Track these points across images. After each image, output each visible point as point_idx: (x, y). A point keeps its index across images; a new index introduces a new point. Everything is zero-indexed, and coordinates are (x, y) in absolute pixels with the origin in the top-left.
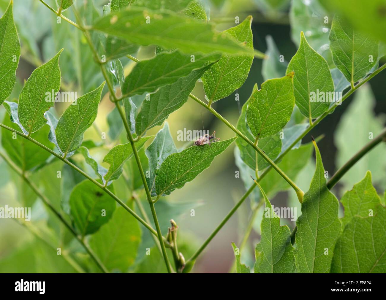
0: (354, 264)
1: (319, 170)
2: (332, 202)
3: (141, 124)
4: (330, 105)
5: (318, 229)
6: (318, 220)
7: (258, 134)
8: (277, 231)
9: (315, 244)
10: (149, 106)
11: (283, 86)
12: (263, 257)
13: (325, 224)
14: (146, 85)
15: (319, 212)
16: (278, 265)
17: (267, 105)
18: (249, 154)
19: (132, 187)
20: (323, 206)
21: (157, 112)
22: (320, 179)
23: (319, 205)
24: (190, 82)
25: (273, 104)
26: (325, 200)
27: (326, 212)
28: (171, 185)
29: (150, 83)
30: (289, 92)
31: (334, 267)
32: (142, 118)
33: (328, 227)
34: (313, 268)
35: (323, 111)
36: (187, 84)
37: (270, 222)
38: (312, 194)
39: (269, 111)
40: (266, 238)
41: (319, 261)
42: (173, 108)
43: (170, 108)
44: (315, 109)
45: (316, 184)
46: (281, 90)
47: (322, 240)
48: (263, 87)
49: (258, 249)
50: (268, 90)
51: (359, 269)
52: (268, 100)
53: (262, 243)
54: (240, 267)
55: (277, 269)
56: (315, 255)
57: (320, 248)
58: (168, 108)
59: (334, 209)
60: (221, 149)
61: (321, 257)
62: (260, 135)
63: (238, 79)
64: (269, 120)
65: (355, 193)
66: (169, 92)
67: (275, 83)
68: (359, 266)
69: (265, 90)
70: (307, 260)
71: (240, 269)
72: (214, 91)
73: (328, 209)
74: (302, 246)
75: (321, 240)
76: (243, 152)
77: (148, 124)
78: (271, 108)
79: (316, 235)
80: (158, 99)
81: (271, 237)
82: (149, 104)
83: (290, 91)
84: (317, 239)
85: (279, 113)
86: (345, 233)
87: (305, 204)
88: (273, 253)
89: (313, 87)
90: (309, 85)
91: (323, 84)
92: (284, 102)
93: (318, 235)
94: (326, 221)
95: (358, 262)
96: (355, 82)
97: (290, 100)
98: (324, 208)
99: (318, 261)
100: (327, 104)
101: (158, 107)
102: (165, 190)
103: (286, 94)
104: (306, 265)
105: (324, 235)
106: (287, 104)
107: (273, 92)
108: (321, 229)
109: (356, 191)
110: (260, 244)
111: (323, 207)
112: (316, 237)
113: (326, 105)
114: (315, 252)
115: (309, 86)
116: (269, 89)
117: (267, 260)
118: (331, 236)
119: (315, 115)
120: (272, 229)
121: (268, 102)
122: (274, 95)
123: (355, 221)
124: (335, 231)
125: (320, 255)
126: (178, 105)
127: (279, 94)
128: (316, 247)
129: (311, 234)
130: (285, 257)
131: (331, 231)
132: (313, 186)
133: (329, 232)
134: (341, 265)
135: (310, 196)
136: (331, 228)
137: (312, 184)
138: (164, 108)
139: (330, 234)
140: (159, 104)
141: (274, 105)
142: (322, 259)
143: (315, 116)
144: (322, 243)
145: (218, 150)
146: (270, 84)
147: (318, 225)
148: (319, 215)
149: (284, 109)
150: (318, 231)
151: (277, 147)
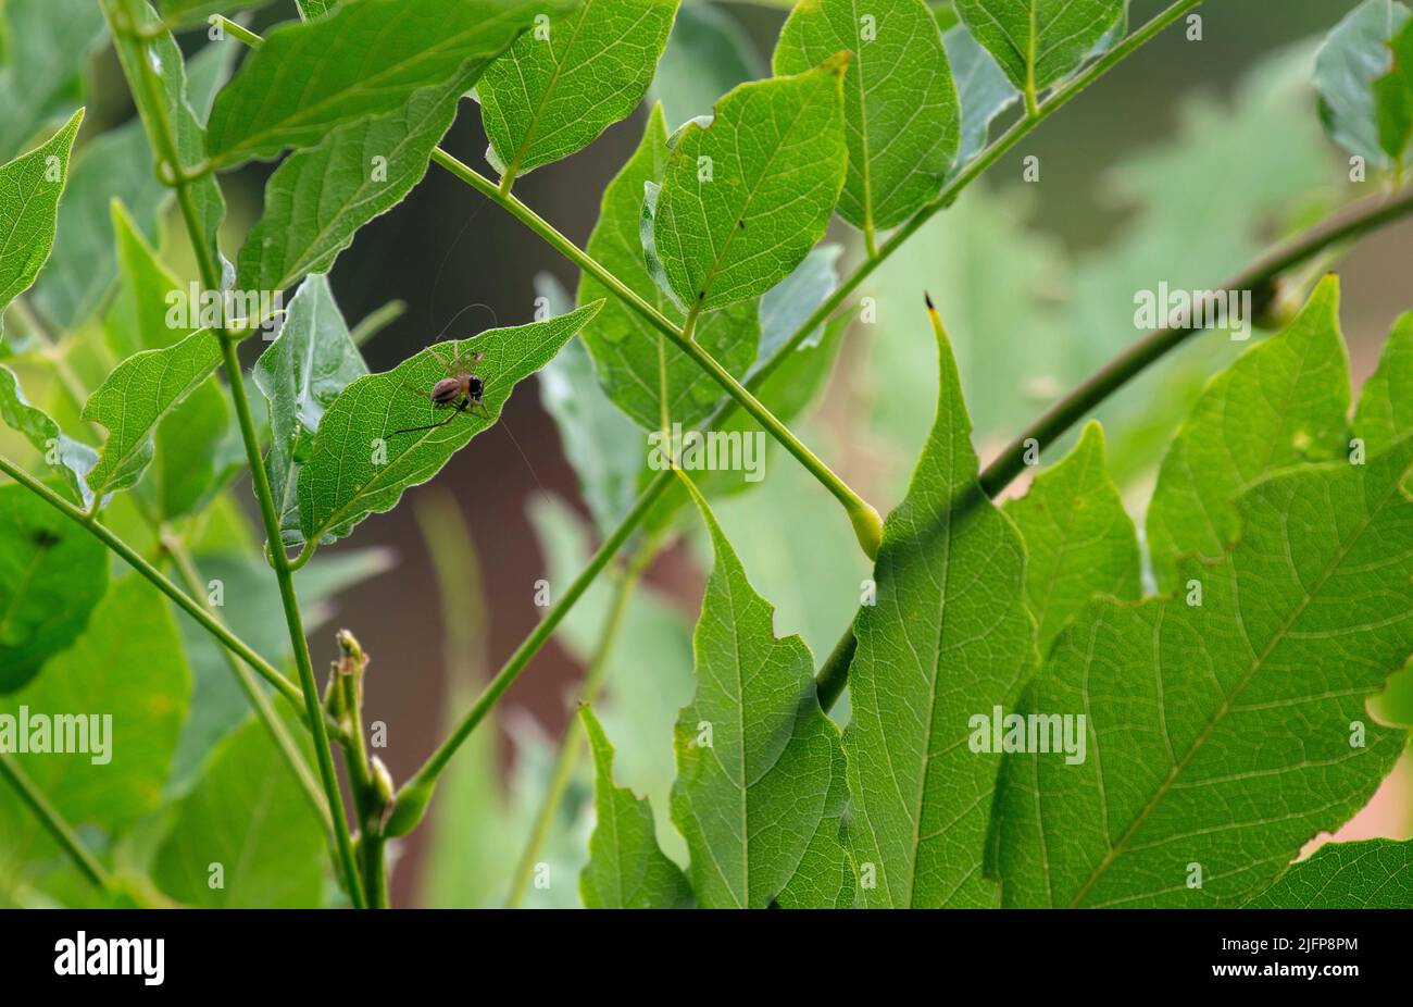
0: (1083, 782)
1: (951, 421)
2: (1001, 544)
3: (259, 268)
4: (945, 179)
5: (940, 648)
6: (941, 613)
7: (698, 295)
8: (759, 658)
9: (931, 705)
10: (291, 198)
11: (805, 107)
12: (707, 758)
13: (968, 628)
14: (295, 119)
15: (947, 582)
16: (769, 789)
17: (738, 182)
18: (631, 373)
19: (156, 511)
20: (964, 559)
21: (317, 222)
22: (952, 457)
23: (946, 553)
24: (440, 103)
25: (761, 180)
26: (971, 538)
27: (975, 581)
28: (357, 498)
29: (311, 112)
30: (826, 129)
31: (1006, 792)
32: (266, 244)
33: (981, 637)
34: (920, 796)
35: (918, 200)
36: (427, 112)
37: (734, 623)
38: (920, 513)
39: (744, 204)
40: (717, 686)
41: (945, 771)
42: (373, 204)
43: (362, 206)
44: (885, 197)
45: (935, 474)
46: (795, 122)
47: (956, 690)
48: (722, 114)
49: (683, 727)
50: (740, 122)
51: (1103, 802)
52: (742, 160)
53: (699, 703)
54: (612, 799)
55: (765, 803)
56: (930, 745)
57: (949, 719)
58: (356, 205)
59: (1004, 571)
60: (542, 350)
61: (952, 754)
62: (705, 296)
63: (618, 87)
64: (745, 239)
65: (1040, 507)
66: (362, 146)
67: (771, 98)
68: (1105, 788)
69: (731, 125)
70: (897, 766)
71: (613, 806)
72: (528, 131)
73: (982, 571)
74: (874, 710)
75: (952, 688)
76: (610, 365)
77: (285, 268)
78: (754, 192)
79: (935, 671)
80: (325, 169)
81: (739, 679)
82: (289, 192)
83: (829, 127)
84: (936, 686)
85: (782, 211)
86: (1052, 664)
87: (890, 553)
88: (745, 743)
89: (878, 112)
90: (866, 100)
91: (917, 99)
92: (804, 167)
93: (942, 670)
94: (974, 617)
95: (1099, 773)
96: (1042, 90)
97: (829, 159)
98: (966, 567)
99: (940, 767)
100: (935, 174)
101: (323, 203)
102: (333, 519)
103: (814, 138)
104: (890, 785)
105: (963, 669)
106: (814, 178)
107: (762, 130)
108: (952, 647)
109: (1043, 499)
110: (693, 709)
111: (961, 563)
112: (934, 679)
113: (931, 177)
114: (927, 733)
115: (863, 106)
116: (745, 119)
117: (722, 767)
118: (993, 675)
119: (888, 217)
120: (739, 652)
121: (742, 172)
122: (765, 142)
123: (1095, 617)
124: (1009, 654)
125: (949, 744)
126: (389, 191)
127: (785, 138)
128: (933, 714)
129: (912, 667)
130: (796, 756)
131: (991, 656)
132: (924, 483)
133: (985, 657)
134: (1035, 785)
135: (912, 521)
136: (993, 644)
137: (918, 474)
138: (343, 205)
139: (990, 664)
140: (327, 189)
141: (765, 180)
142: (956, 759)
143: (889, 221)
144: (957, 699)
145: (532, 357)
146: (748, 101)
147: (942, 632)
148: (946, 593)
149: (802, 194)
150: (941, 654)
151: (740, 341)
